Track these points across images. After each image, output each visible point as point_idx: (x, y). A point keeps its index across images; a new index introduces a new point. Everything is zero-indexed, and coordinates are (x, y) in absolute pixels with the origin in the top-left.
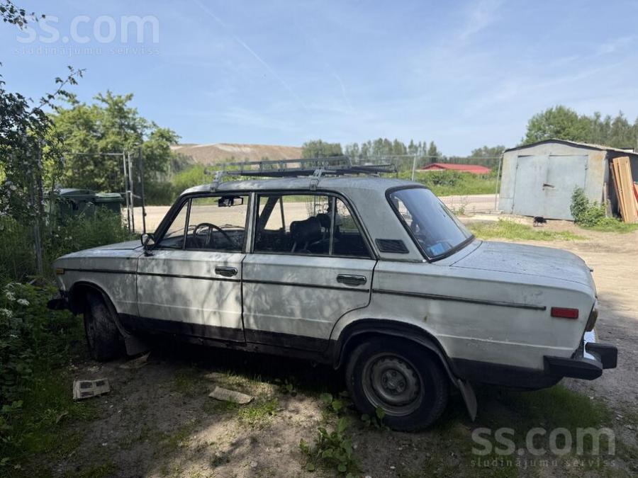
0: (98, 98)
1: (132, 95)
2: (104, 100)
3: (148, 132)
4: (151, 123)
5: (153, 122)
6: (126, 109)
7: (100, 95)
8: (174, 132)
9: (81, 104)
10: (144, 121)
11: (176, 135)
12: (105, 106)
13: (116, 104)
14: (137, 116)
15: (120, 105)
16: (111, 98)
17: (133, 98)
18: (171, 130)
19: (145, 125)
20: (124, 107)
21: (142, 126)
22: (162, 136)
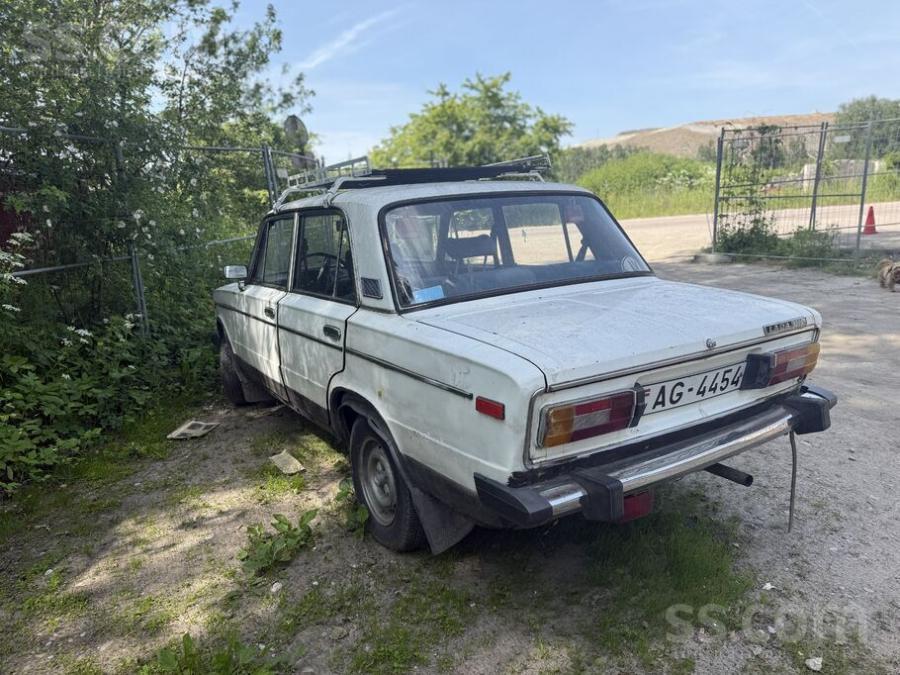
0: (466, 86)
1: (508, 74)
2: (472, 87)
3: (531, 122)
4: (535, 110)
5: (538, 108)
6: (503, 94)
7: (468, 80)
8: (565, 119)
9: (452, 95)
10: (528, 108)
11: (567, 122)
12: (475, 94)
13: (487, 89)
14: (519, 102)
15: (494, 90)
16: (482, 82)
17: (511, 78)
18: (562, 116)
19: (528, 113)
20: (499, 92)
21: (524, 115)
22: (545, 126)
